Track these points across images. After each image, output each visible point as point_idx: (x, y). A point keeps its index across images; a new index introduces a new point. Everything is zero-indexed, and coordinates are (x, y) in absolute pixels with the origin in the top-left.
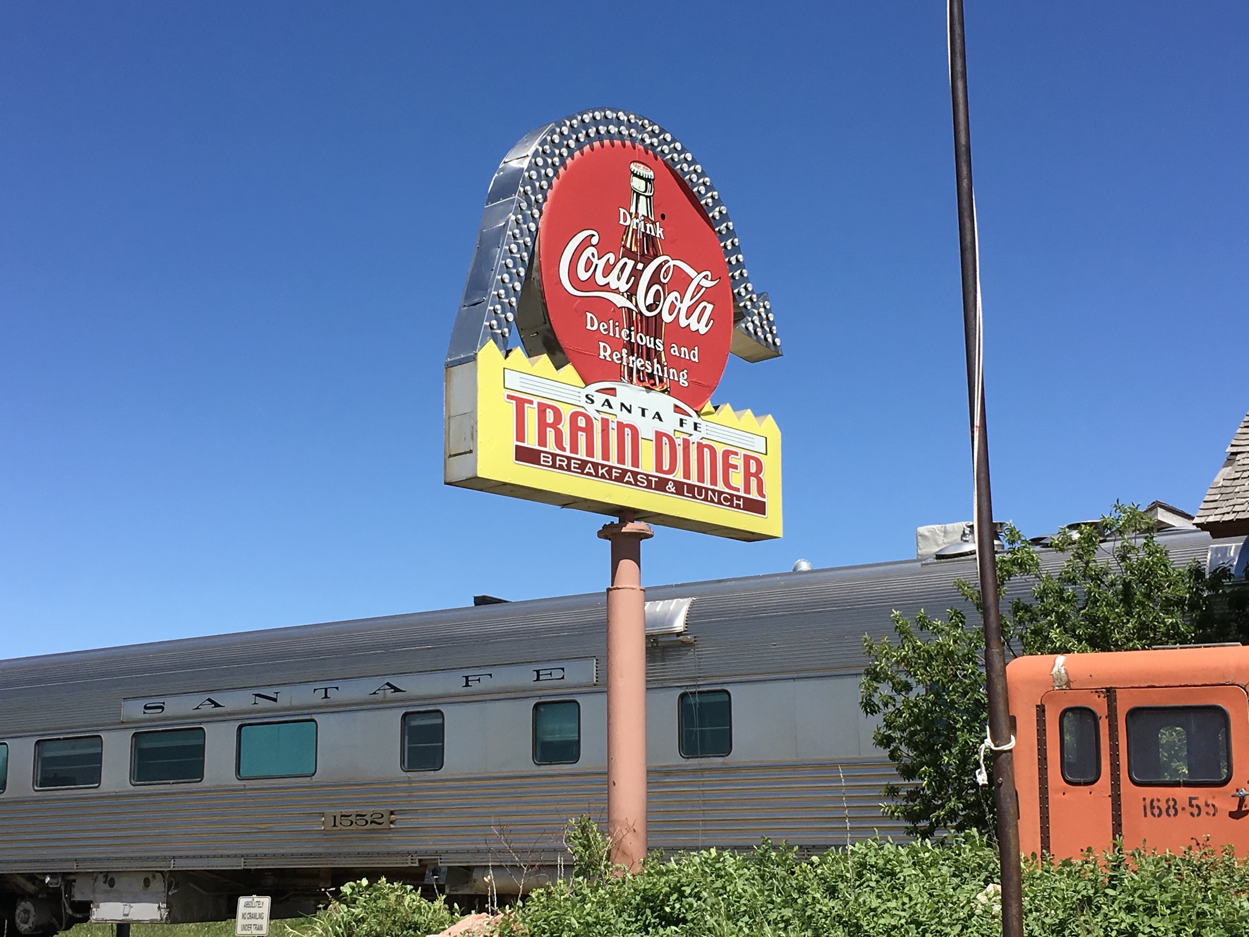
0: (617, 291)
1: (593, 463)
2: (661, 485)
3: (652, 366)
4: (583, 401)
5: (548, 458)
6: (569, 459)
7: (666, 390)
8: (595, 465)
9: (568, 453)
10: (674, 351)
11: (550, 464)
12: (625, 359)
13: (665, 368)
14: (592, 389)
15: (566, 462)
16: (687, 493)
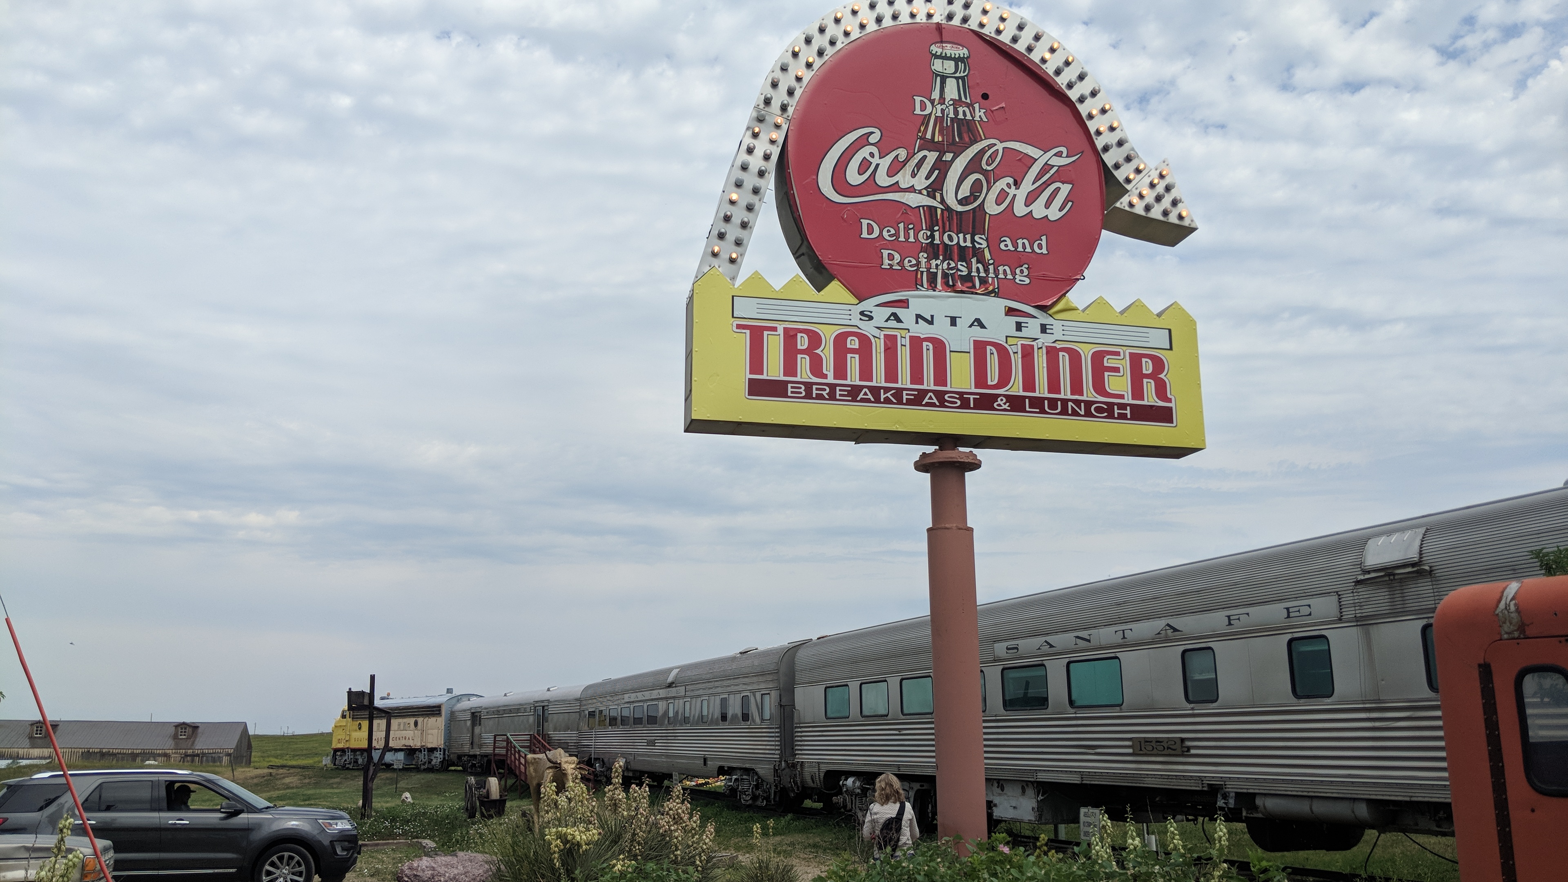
0: (911, 189)
1: (871, 389)
2: (986, 403)
3: (969, 268)
4: (856, 320)
5: (800, 388)
6: (833, 387)
7: (993, 291)
8: (875, 391)
9: (831, 379)
10: (1006, 246)
11: (804, 394)
12: (923, 265)
13: (991, 268)
14: (869, 305)
15: (828, 390)
16: (1030, 408)
